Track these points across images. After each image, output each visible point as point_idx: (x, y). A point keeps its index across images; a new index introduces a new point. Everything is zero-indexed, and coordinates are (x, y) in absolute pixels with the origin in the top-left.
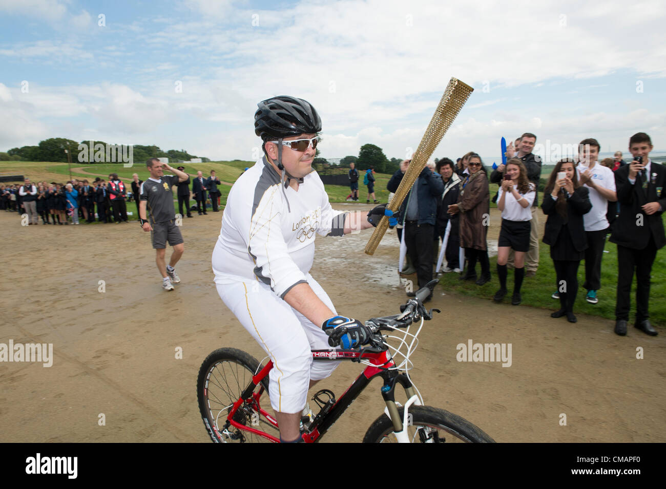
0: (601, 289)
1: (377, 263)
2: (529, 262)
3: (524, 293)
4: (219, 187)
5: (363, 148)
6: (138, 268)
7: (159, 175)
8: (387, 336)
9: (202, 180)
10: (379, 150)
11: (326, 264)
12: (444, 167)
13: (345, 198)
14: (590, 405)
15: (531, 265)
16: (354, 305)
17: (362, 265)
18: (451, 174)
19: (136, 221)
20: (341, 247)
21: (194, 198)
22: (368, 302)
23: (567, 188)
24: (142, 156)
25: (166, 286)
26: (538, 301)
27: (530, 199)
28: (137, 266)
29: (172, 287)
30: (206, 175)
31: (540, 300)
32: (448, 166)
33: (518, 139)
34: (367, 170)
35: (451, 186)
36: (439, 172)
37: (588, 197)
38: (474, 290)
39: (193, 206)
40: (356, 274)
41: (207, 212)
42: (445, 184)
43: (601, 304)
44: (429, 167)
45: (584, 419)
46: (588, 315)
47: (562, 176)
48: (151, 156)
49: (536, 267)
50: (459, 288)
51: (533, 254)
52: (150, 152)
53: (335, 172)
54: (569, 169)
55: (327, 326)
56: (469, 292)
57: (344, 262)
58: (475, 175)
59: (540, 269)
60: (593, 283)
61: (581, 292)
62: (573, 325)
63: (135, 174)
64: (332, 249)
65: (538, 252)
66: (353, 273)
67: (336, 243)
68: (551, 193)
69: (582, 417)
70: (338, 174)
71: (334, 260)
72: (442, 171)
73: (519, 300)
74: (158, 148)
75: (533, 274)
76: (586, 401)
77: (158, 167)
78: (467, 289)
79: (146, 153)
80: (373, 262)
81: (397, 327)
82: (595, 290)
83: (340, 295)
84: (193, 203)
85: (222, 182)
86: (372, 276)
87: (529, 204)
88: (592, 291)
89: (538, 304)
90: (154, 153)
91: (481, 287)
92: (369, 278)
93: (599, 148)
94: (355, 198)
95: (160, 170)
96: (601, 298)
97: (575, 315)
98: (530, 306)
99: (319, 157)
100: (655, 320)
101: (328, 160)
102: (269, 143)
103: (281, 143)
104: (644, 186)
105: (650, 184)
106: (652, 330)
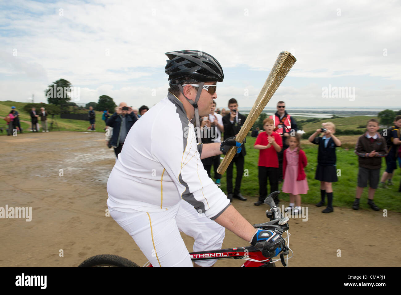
1: (102, 169)
5: (101, 97)
10: (111, 99)
11: (68, 171)
12: (143, 111)
13: (87, 128)
16: (83, 197)
17: (92, 171)
20: (79, 160)
22: (93, 194)
34: (103, 111)
40: (87, 177)
47: (205, 119)
53: (82, 112)
55: (258, 240)
57: (80, 170)
64: (73, 162)
66: (86, 176)
67: (77, 158)
70: (83, 113)
71: (74, 169)
80: (99, 169)
82: (220, 179)
83: (75, 191)
86: (98, 178)
88: (218, 180)
92: (96, 179)
93: (216, 105)
94: (93, 129)
99: (71, 101)
100: (246, 193)
101: (77, 104)
102: (188, 85)
103: (202, 87)
104: (236, 125)
105: (238, 124)
106: (244, 198)
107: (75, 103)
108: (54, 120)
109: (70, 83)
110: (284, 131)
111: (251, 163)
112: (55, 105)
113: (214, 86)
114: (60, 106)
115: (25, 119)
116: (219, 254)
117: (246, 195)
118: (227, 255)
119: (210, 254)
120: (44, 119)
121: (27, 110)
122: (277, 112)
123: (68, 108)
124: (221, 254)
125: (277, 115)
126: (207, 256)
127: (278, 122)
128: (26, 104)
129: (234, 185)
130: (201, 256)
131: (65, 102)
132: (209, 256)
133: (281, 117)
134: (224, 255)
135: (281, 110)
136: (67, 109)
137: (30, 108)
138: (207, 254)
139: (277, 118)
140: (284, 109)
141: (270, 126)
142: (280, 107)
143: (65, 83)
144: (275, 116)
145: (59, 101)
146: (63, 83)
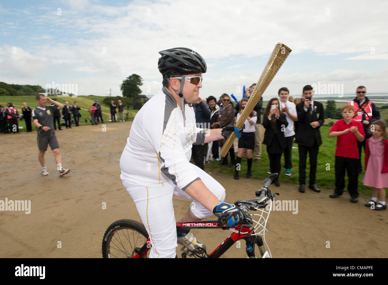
0: (293, 168)
2: (256, 154)
3: (253, 171)
4: (80, 111)
6: (25, 162)
7: (44, 105)
8: (253, 215)
9: (68, 107)
12: (211, 101)
14: (284, 230)
15: (257, 156)
18: (215, 105)
19: (25, 132)
21: (63, 118)
23: (276, 114)
24: (30, 92)
25: (44, 172)
26: (260, 175)
27: (254, 120)
28: (25, 161)
29: (48, 173)
30: (71, 104)
31: (261, 175)
32: (213, 100)
33: (250, 87)
35: (215, 112)
36: (208, 104)
37: (286, 119)
38: (227, 170)
39: (63, 123)
41: (71, 127)
42: (211, 111)
43: (292, 176)
44: (203, 101)
45: (281, 238)
46: (286, 182)
47: (274, 107)
48: (36, 92)
49: (260, 157)
50: (219, 169)
51: (258, 150)
52: (35, 89)
54: (276, 104)
55: (217, 210)
56: (224, 171)
58: (227, 106)
59: (262, 158)
60: (288, 165)
61: (283, 170)
62: (278, 188)
63: (25, 103)
65: (261, 149)
68: (268, 116)
69: (280, 237)
72: (210, 103)
73: (251, 175)
74: (41, 87)
75: (258, 161)
76: (283, 228)
77: (44, 100)
78: (223, 169)
79: (33, 90)
81: (258, 208)
82: (290, 168)
84: (62, 121)
85: (81, 108)
87: (254, 123)
88: (288, 169)
89: (260, 177)
90: (38, 90)
91: (231, 168)
93: (289, 92)
95: (45, 102)
96: (293, 173)
97: (279, 182)
98: (256, 178)
99: (142, 94)
100: (319, 184)
101: (147, 96)
102: (173, 78)
103: (184, 79)
104: (311, 113)
105: (313, 112)
106: (318, 189)
107: (145, 96)
108: (129, 112)
109: (141, 77)
110: (364, 118)
111: (323, 153)
112: (128, 98)
113: (197, 77)
114: (132, 98)
115: (106, 111)
116: (210, 224)
117: (320, 186)
118: (216, 225)
119: (203, 224)
120: (121, 110)
121: (106, 103)
122: (356, 97)
123: (140, 100)
124: (211, 225)
125: (357, 101)
126: (200, 225)
127: (358, 108)
128: (105, 98)
129: (308, 175)
130: (196, 225)
131: (137, 95)
132: (202, 225)
133: (361, 104)
134: (213, 225)
135: (361, 96)
136: (139, 102)
137: (108, 101)
138: (201, 224)
139: (356, 104)
140: (364, 95)
141: (348, 113)
142: (359, 92)
143: (137, 78)
144: (354, 102)
145: (132, 94)
146: (136, 78)
